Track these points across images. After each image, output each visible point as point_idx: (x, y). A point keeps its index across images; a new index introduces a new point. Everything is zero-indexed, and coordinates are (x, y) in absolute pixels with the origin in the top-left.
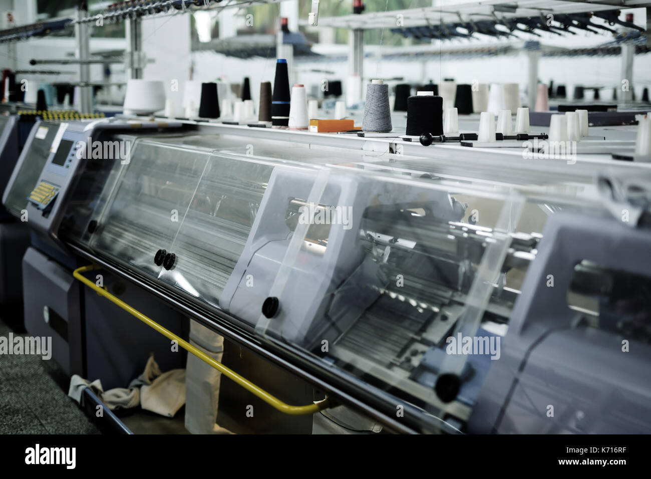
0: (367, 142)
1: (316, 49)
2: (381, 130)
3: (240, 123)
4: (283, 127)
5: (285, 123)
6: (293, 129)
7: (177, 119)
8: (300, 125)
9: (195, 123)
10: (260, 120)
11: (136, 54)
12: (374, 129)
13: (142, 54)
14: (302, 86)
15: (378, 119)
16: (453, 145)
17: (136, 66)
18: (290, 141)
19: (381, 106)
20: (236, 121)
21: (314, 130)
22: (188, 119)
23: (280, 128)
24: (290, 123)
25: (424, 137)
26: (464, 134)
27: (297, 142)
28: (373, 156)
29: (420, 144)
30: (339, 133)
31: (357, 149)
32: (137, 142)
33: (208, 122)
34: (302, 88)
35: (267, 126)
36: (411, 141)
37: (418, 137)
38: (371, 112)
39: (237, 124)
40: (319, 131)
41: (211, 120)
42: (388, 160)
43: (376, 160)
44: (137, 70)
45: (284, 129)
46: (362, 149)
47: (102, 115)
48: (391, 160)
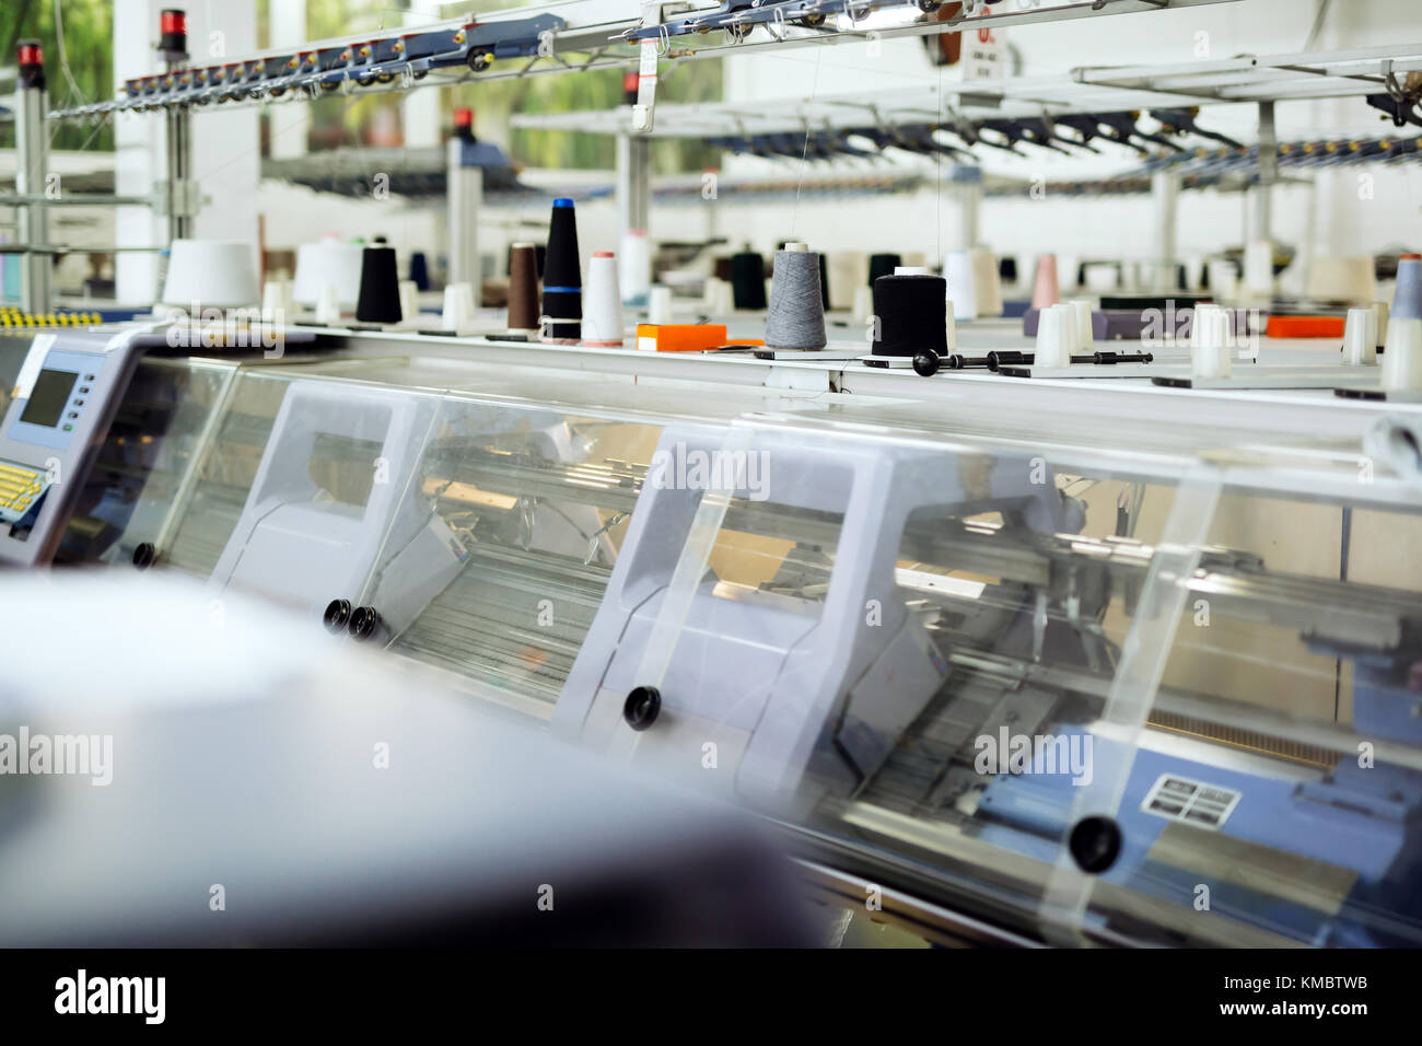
0: (774, 369)
1: (528, 177)
2: (807, 344)
3: (458, 334)
4: (569, 340)
5: (573, 333)
6: (589, 344)
7: (299, 324)
8: (608, 336)
9: (348, 333)
10: (511, 326)
11: (179, 185)
12: (793, 344)
13: (191, 186)
14: (611, 255)
15: (801, 323)
16: (979, 374)
17: (179, 211)
18: (583, 369)
19: (808, 297)
20: (447, 327)
21: (648, 345)
22: (325, 326)
23: (561, 343)
24: (586, 332)
25: (922, 359)
26: (998, 353)
27: (605, 371)
28: (790, 399)
29: (913, 373)
30: (706, 352)
31: (753, 384)
32: (241, 373)
33: (380, 330)
34: (609, 259)
35: (529, 339)
36: (888, 367)
37: (910, 359)
38: (786, 308)
39: (453, 334)
40: (661, 348)
41: (385, 327)
42: (827, 407)
43: (797, 406)
44: (180, 220)
45: (574, 344)
46: (764, 384)
47: (96, 317)
48: (832, 406)
